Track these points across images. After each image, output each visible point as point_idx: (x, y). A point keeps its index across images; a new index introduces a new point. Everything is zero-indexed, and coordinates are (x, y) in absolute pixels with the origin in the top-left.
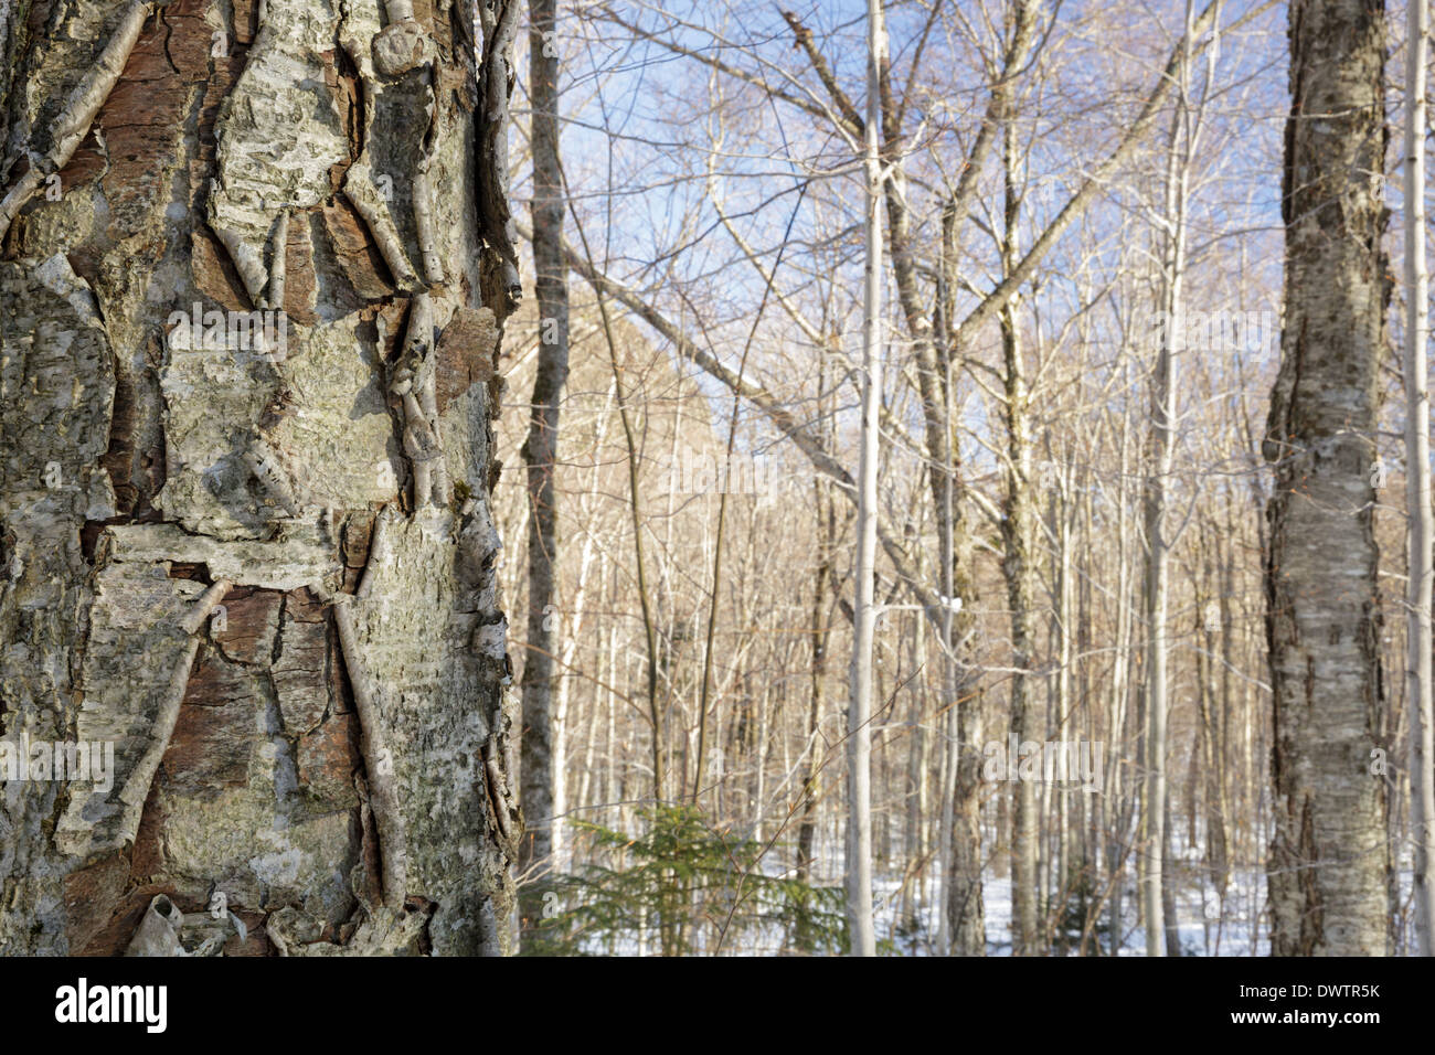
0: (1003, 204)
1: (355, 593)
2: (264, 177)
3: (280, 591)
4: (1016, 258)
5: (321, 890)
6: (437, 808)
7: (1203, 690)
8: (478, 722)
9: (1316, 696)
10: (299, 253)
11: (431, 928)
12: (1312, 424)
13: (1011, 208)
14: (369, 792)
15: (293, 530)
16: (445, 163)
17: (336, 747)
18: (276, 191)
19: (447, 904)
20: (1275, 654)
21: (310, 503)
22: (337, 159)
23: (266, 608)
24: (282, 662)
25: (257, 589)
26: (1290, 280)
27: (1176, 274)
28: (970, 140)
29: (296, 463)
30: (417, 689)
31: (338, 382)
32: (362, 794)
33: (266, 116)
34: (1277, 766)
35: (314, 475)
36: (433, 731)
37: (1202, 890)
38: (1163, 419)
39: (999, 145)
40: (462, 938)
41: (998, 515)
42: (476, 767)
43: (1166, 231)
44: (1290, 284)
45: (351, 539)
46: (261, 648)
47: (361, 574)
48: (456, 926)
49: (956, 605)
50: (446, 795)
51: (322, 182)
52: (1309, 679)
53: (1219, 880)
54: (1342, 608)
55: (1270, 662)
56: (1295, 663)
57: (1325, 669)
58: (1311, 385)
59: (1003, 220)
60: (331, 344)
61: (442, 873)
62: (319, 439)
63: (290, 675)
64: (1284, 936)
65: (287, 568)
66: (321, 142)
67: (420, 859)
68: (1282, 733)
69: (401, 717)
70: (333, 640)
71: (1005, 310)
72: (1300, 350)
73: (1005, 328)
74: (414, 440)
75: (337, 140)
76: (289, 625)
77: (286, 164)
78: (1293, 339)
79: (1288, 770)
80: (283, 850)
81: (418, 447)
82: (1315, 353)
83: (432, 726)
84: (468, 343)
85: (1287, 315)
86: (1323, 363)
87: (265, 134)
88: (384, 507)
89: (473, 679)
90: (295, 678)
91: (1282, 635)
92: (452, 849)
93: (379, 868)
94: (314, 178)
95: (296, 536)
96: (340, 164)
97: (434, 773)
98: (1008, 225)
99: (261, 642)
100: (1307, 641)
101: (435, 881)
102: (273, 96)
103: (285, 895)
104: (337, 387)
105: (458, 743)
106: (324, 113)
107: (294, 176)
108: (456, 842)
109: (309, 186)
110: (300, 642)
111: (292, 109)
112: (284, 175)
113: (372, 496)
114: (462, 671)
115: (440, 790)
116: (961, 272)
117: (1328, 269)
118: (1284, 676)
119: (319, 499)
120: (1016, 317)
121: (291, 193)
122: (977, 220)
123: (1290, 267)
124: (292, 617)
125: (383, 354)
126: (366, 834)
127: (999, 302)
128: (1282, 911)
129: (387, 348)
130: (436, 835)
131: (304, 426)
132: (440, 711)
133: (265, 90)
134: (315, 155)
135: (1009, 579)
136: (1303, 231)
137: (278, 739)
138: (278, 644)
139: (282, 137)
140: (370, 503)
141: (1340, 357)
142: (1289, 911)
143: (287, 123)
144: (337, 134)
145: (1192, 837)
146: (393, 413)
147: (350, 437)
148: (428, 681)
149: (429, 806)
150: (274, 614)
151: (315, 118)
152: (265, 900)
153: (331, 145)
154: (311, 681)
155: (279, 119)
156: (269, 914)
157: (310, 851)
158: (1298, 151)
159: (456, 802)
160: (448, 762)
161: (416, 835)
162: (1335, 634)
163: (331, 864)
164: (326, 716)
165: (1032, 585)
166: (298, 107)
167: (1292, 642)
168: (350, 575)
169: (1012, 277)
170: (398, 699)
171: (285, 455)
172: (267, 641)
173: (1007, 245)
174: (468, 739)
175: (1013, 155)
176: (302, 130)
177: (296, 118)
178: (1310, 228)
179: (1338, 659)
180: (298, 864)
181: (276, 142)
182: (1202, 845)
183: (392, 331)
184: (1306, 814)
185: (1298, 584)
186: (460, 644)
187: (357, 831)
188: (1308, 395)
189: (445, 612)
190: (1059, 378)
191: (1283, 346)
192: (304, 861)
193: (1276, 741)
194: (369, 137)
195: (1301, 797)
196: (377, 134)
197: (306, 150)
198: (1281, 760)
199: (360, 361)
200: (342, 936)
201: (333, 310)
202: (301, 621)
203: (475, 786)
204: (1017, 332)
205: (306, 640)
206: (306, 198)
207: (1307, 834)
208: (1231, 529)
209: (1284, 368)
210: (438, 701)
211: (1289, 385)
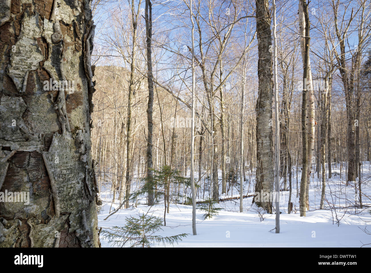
0: (220, 74)
1: (48, 151)
2: (23, 64)
3: (29, 152)
4: (222, 81)
5: (42, 213)
6: (71, 193)
7: (249, 143)
8: (82, 174)
9: (263, 146)
10: (32, 80)
11: (70, 218)
12: (263, 106)
13: (221, 74)
14: (52, 192)
15: (32, 139)
16: (72, 61)
17: (44, 183)
18: (26, 67)
19: (74, 212)
20: (257, 140)
21: (36, 133)
22: (41, 60)
23: (26, 156)
24: (30, 167)
25: (23, 152)
26: (259, 84)
27: (244, 84)
28: (215, 64)
29: (33, 125)
30: (65, 169)
31: (42, 107)
32: (50, 193)
33: (24, 51)
34: (258, 156)
35: (37, 127)
36: (70, 177)
37: (249, 170)
38: (243, 105)
39: (219, 65)
40: (79, 218)
41: (220, 119)
42: (82, 184)
43: (243, 77)
44: (259, 85)
45: (46, 140)
46: (25, 164)
47: (49, 147)
48: (77, 216)
49: (214, 132)
50: (73, 190)
51: (38, 65)
52: (262, 143)
53: (251, 169)
54: (267, 133)
55: (257, 141)
56: (260, 141)
57: (265, 142)
58: (262, 100)
59: (220, 76)
60: (40, 99)
61: (72, 206)
62: (38, 119)
63: (32, 169)
64: (258, 180)
65: (31, 147)
66: (38, 57)
67: (66, 204)
68: (258, 151)
69: (61, 176)
70: (43, 161)
71: (220, 89)
72: (261, 95)
73: (221, 92)
74: (61, 119)
75: (42, 56)
76: (31, 159)
77: (29, 61)
78: (260, 93)
79: (259, 157)
80: (32, 205)
81: (61, 120)
82: (263, 95)
83: (70, 176)
84: (76, 98)
85: (259, 90)
86: (264, 97)
87: (23, 55)
88: (54, 133)
89: (81, 166)
90: (33, 170)
91: (258, 137)
92: (75, 201)
93: (54, 208)
94: (36, 64)
95: (33, 140)
96: (42, 61)
97: (70, 186)
98: (221, 77)
99: (25, 163)
100: (261, 138)
101: (70, 208)
102: (25, 47)
103: (32, 215)
104: (42, 108)
105: (77, 179)
106: (38, 51)
107: (31, 64)
108: (76, 199)
109: (35, 66)
110: (34, 162)
111: (30, 50)
112: (28, 64)
113: (52, 130)
114: (78, 165)
115: (72, 189)
116: (214, 83)
117: (265, 83)
118: (259, 143)
119: (38, 132)
120: (222, 90)
121: (30, 67)
122: (216, 76)
123: (259, 82)
124: (32, 157)
125: (52, 101)
126: (51, 201)
127: (219, 88)
128: (258, 177)
129: (53, 100)
130: (71, 199)
131: (34, 117)
132: (72, 173)
133: (23, 46)
134: (36, 59)
135: (222, 128)
136: (261, 77)
137: (30, 183)
138: (29, 163)
139: (27, 55)
140: (51, 132)
141: (266, 96)
142: (259, 177)
143: (29, 52)
144: (41, 55)
145: (248, 163)
146: (57, 113)
147: (46, 118)
148: (69, 167)
149: (69, 193)
150: (28, 157)
151: (36, 51)
152: (27, 216)
153: (40, 57)
154: (38, 170)
155: (27, 52)
156: (28, 220)
157: (38, 205)
158: (260, 65)
159: (77, 191)
160: (74, 183)
161: (65, 199)
162: (266, 137)
163: (43, 207)
164: (41, 177)
165: (225, 129)
166: (32, 49)
167: (260, 138)
168: (46, 147)
169: (221, 84)
170: (60, 172)
171: (30, 123)
172: (26, 162)
173: (220, 79)
174: (80, 178)
175: (221, 67)
176: (33, 54)
177: (31, 51)
178: (262, 77)
179: (266, 140)
180: (36, 208)
181: (26, 56)
182: (249, 164)
183: (55, 96)
184: (261, 163)
185: (261, 130)
186: (77, 159)
187: (49, 200)
188: (262, 101)
189: (72, 153)
190: (229, 99)
191: (258, 94)
192: (37, 207)
193: (257, 152)
194: (50, 56)
195: (261, 161)
196: (53, 55)
197: (34, 58)
198: (258, 155)
199: (48, 103)
200: (46, 222)
201: (41, 92)
202: (35, 158)
203: (81, 187)
204: (222, 92)
205: (36, 162)
206: (33, 68)
207: (262, 166)
208: (253, 120)
209: (259, 97)
210: (71, 171)
211: (259, 100)
